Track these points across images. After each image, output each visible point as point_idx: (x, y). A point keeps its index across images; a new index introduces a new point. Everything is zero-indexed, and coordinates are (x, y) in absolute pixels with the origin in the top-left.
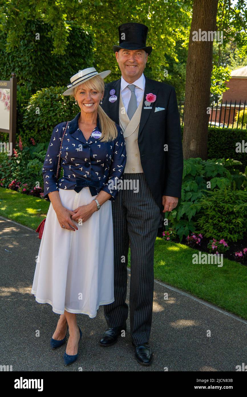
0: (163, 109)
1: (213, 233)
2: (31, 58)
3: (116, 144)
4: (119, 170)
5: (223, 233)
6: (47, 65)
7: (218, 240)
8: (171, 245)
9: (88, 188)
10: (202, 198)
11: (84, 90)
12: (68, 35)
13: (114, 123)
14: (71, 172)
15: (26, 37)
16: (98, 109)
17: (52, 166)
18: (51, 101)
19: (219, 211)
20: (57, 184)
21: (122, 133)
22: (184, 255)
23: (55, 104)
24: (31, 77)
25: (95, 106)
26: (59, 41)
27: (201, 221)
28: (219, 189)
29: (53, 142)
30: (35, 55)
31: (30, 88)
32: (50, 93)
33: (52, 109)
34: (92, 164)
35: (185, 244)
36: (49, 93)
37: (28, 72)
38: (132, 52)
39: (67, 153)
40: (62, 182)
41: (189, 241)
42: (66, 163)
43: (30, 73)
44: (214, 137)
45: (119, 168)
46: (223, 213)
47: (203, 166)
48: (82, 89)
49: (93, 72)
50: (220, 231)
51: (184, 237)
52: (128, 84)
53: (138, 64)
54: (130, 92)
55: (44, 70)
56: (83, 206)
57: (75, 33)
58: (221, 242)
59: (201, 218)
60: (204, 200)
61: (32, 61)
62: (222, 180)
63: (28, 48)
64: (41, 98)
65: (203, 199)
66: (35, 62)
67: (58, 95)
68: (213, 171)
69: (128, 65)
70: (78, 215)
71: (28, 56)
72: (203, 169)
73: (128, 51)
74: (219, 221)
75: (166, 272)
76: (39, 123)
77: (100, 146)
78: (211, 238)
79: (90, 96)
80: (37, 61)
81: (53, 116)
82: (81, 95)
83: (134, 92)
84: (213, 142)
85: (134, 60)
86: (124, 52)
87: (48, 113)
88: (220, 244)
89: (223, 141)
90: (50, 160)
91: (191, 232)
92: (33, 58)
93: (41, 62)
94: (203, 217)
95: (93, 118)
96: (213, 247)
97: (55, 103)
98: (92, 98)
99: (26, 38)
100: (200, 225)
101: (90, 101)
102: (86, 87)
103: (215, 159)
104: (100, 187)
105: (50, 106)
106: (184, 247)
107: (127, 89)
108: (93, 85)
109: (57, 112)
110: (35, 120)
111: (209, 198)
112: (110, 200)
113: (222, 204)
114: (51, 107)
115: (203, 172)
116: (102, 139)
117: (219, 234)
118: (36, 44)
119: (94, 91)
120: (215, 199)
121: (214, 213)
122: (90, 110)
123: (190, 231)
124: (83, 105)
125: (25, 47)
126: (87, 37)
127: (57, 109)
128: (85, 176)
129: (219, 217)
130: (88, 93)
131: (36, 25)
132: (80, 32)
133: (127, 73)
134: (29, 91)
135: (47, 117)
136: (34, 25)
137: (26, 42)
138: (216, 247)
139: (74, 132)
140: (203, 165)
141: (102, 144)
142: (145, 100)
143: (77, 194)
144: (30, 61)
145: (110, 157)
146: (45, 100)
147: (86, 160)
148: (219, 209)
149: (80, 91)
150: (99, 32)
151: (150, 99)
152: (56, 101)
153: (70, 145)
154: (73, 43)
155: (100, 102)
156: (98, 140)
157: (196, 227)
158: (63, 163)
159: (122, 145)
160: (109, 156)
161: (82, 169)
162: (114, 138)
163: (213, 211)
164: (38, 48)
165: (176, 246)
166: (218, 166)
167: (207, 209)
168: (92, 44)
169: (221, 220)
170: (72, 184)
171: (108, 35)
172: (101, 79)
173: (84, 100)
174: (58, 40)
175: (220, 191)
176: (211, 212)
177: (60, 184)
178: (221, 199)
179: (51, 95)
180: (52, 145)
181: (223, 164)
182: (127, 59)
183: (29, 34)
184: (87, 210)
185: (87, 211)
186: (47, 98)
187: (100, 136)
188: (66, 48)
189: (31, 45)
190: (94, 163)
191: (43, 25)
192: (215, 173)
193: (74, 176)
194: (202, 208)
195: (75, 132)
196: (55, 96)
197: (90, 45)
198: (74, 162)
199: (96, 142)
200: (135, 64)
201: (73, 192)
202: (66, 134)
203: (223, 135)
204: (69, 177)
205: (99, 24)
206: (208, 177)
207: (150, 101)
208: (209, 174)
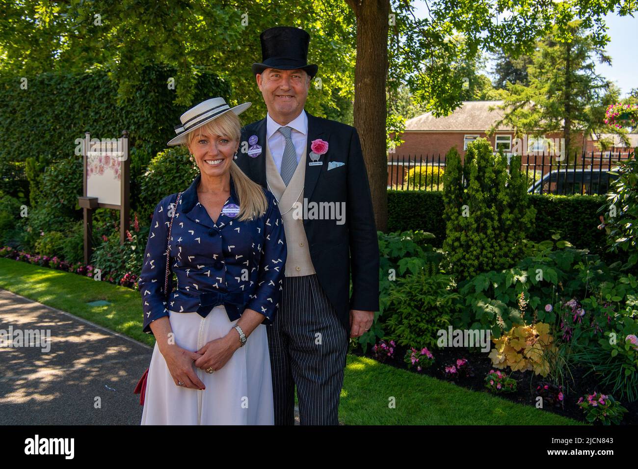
0: (342, 164)
1: (410, 339)
2: (150, 113)
3: (267, 224)
4: (276, 268)
5: (423, 338)
6: (171, 120)
7: (418, 349)
8: (354, 361)
9: (222, 307)
10: (391, 288)
11: (206, 136)
12: (195, 82)
13: (260, 186)
14: (190, 280)
15: (143, 87)
16: (231, 168)
17: (154, 273)
18: (177, 165)
19: (416, 306)
20: (164, 303)
21: (275, 204)
22: (373, 376)
23: (182, 169)
24: (151, 136)
25: (226, 165)
26: (184, 89)
27: (392, 322)
28: (411, 273)
29: (155, 230)
30: (155, 109)
31: (150, 151)
32: (175, 155)
33: (178, 174)
34: (227, 264)
35: (371, 358)
36: (173, 155)
37: (147, 129)
38: (285, 74)
39: (180, 248)
40: (176, 300)
41: (377, 352)
42: (181, 265)
43: (149, 131)
44: (394, 202)
45: (276, 265)
46: (422, 309)
47: (386, 243)
48: (203, 135)
49: (221, 106)
50: (419, 335)
51: (370, 346)
52: (280, 126)
53: (296, 93)
54: (283, 138)
55: (167, 126)
56: (215, 341)
57: (207, 80)
58: (423, 352)
59: (391, 317)
60: (394, 292)
61: (151, 116)
62: (414, 261)
63: (146, 100)
64: (163, 162)
65: (392, 290)
66: (155, 118)
67: (185, 156)
68: (401, 249)
69: (279, 96)
70: (206, 359)
71: (146, 110)
72: (387, 247)
73: (278, 72)
74: (417, 321)
75: (351, 410)
76: (161, 194)
77: (238, 229)
78: (408, 347)
79: (216, 147)
80: (158, 115)
81: (180, 184)
82: (200, 145)
83: (291, 138)
84: (393, 209)
85: (289, 86)
86: (272, 74)
87: (173, 180)
88: (422, 355)
89: (406, 207)
90: (151, 263)
91: (378, 340)
92: (153, 112)
93: (164, 117)
94: (395, 316)
95: (223, 184)
96: (413, 361)
97: (181, 167)
98: (220, 151)
99: (144, 89)
100: (391, 328)
101: (217, 155)
102: (209, 131)
103: (400, 231)
104: (245, 304)
105: (175, 171)
106: (371, 362)
107: (278, 134)
108: (222, 129)
109: (184, 178)
110: (156, 190)
111: (401, 288)
112: (263, 323)
113: (420, 297)
114: (177, 172)
115: (387, 251)
116: (241, 216)
117: (419, 339)
118: (157, 94)
119: (224, 137)
120: (409, 290)
121: (409, 310)
122: (216, 171)
123: (376, 336)
124: (204, 162)
125: (142, 99)
126: (223, 85)
127: (184, 174)
128: (216, 285)
129: (417, 316)
130: (213, 142)
131: (156, 72)
132: (212, 78)
133: (277, 107)
134: (149, 153)
135: (171, 186)
136: (154, 72)
137: (143, 93)
138: (418, 360)
139: (191, 210)
140: (386, 241)
141: (242, 224)
142: (309, 150)
143: (203, 320)
144: (149, 116)
145: (258, 248)
146: (168, 164)
147: (215, 256)
148: (416, 303)
149: (199, 138)
150: (238, 81)
151: (319, 148)
152: (183, 164)
153: (184, 233)
154: (205, 92)
155: (234, 155)
156: (235, 219)
157: (385, 329)
158: (176, 265)
159: (277, 224)
160: (256, 246)
161: (209, 273)
162: (263, 213)
163: (408, 308)
164: (160, 99)
165: (360, 362)
166: (406, 241)
167: (400, 303)
168: (228, 92)
169: (419, 319)
170: (193, 302)
171: (249, 83)
172: (234, 116)
173: (207, 153)
174: (182, 88)
175: (415, 278)
176: (406, 308)
177: (172, 304)
178: (417, 288)
179: (177, 157)
180: (154, 235)
181: (411, 238)
182: (277, 86)
183: (147, 83)
184: (223, 346)
185: (222, 350)
186: (171, 162)
187: (238, 212)
188: (193, 98)
189: (150, 97)
190: (231, 260)
191: (165, 71)
192: (404, 252)
193: (195, 288)
194: (392, 304)
195: (193, 209)
196: (182, 158)
197: (227, 93)
198: (196, 263)
199: (231, 223)
200: (290, 94)
201: (195, 315)
202: (178, 215)
203: (405, 200)
204: (188, 290)
205: (238, 71)
206: (395, 257)
207: (319, 152)
208: (395, 254)
